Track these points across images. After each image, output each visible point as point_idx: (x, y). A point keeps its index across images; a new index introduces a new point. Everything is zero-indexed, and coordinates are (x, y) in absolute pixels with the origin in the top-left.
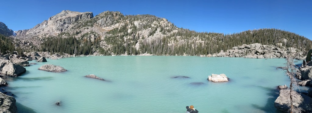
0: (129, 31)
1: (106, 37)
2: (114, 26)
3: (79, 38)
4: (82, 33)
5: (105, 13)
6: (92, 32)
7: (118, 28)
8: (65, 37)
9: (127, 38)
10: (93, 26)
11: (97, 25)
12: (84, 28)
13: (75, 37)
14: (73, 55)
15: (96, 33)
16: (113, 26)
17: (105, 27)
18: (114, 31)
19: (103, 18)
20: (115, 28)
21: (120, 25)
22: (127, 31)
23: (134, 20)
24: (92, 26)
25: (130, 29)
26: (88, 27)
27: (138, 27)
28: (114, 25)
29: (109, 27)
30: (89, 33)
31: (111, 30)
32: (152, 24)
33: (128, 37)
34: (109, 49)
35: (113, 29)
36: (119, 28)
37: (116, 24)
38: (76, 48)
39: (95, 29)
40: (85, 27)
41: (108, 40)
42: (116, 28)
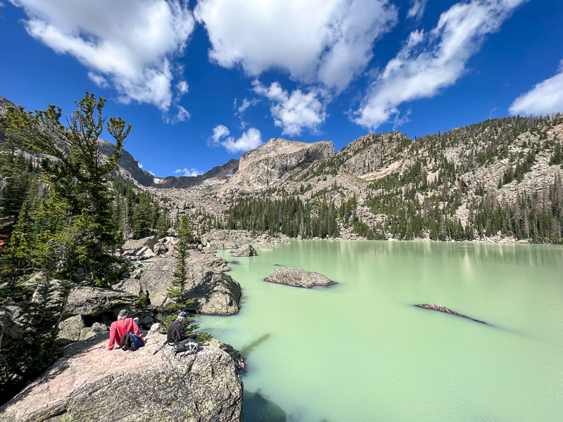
0: (431, 177)
1: (369, 196)
2: (388, 169)
3: (308, 200)
4: (314, 189)
5: (363, 141)
6: (335, 188)
7: (398, 174)
8: (277, 198)
9: (427, 195)
10: (336, 174)
11: (345, 172)
12: (316, 178)
13: (298, 197)
14: (297, 237)
15: (343, 188)
16: (383, 170)
17: (364, 173)
18: (389, 181)
19: (359, 154)
20: (389, 173)
21: (403, 166)
22: (425, 178)
23: (444, 146)
24: (334, 173)
25: (434, 171)
26: (325, 175)
27: (460, 164)
28: (387, 167)
29: (375, 173)
30: (329, 189)
31: (380, 180)
32: (512, 146)
33: (430, 194)
34: (379, 226)
35: (383, 176)
36: (401, 174)
37: (390, 163)
38: (302, 223)
39: (342, 179)
40: (320, 177)
41: (373, 203)
42: (392, 174)
